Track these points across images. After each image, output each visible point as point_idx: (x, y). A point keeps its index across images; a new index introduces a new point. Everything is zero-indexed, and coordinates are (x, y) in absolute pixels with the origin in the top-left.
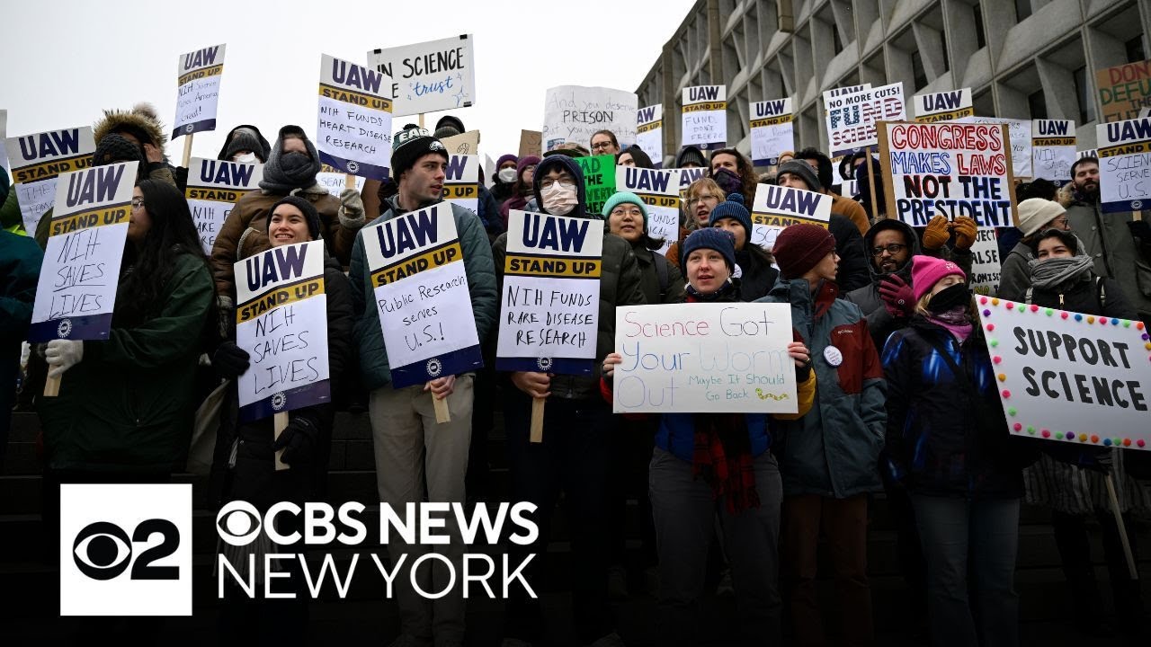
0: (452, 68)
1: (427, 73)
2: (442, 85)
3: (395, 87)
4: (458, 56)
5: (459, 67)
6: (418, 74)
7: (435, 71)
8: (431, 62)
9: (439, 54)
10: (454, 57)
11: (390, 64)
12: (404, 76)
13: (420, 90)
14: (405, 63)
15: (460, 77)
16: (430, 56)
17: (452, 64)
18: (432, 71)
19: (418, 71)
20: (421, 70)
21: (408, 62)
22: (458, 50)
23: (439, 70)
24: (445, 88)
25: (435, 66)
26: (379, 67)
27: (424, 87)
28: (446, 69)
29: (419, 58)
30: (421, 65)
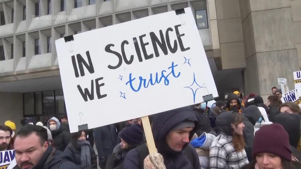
0: (174, 51)
1: (141, 60)
2: (165, 74)
3: (100, 82)
4: (179, 36)
5: (183, 49)
6: (129, 62)
7: (151, 56)
8: (143, 45)
9: (152, 35)
10: (173, 36)
11: (88, 53)
12: (110, 67)
13: (136, 84)
14: (108, 49)
15: (187, 61)
16: (141, 37)
17: (172, 46)
18: (147, 57)
19: (129, 59)
20: (132, 57)
21: (112, 48)
22: (176, 27)
23: (157, 55)
24: (171, 78)
25: (150, 50)
26: (73, 57)
27: (141, 78)
28: (166, 53)
29: (126, 42)
30: (130, 51)
